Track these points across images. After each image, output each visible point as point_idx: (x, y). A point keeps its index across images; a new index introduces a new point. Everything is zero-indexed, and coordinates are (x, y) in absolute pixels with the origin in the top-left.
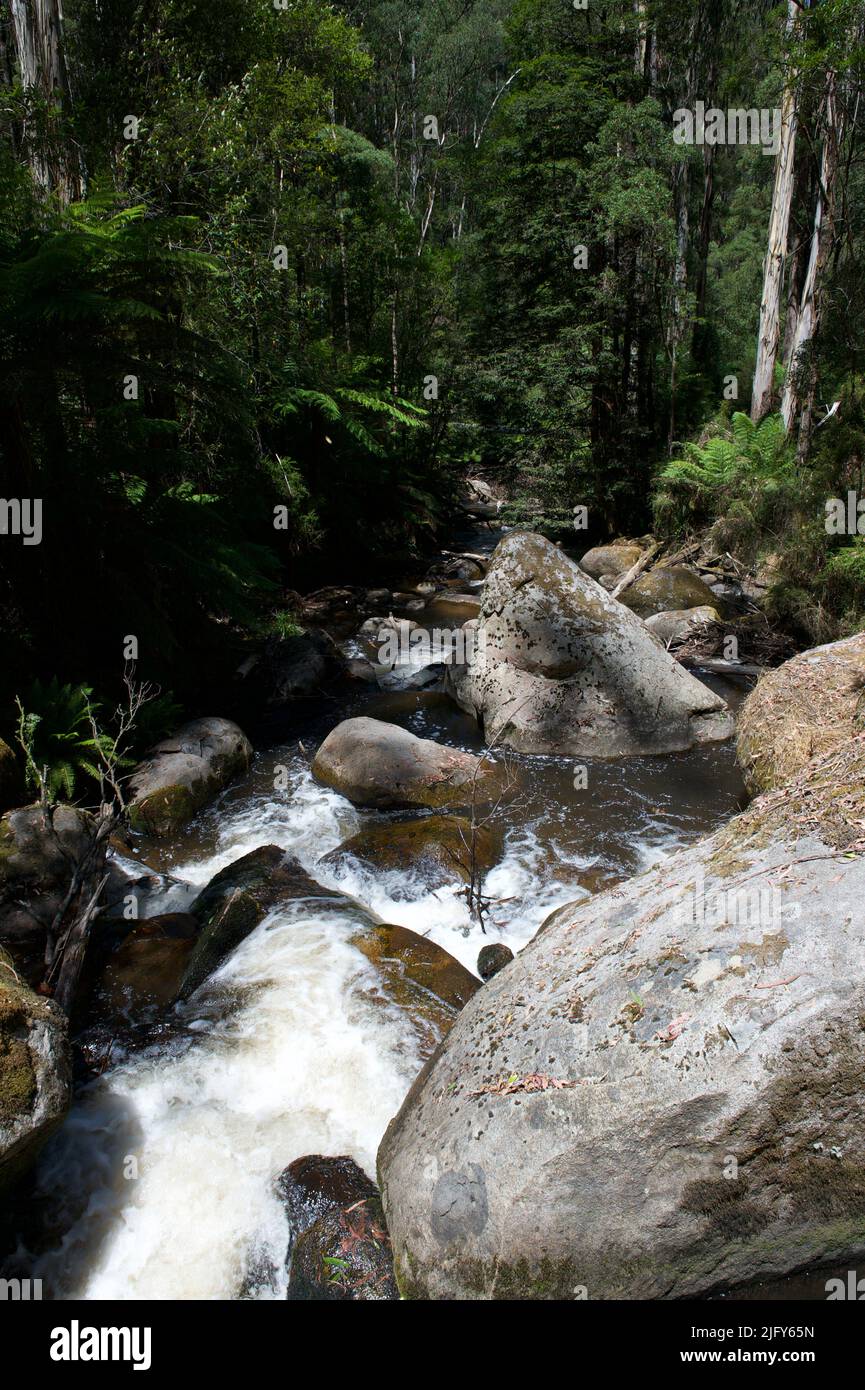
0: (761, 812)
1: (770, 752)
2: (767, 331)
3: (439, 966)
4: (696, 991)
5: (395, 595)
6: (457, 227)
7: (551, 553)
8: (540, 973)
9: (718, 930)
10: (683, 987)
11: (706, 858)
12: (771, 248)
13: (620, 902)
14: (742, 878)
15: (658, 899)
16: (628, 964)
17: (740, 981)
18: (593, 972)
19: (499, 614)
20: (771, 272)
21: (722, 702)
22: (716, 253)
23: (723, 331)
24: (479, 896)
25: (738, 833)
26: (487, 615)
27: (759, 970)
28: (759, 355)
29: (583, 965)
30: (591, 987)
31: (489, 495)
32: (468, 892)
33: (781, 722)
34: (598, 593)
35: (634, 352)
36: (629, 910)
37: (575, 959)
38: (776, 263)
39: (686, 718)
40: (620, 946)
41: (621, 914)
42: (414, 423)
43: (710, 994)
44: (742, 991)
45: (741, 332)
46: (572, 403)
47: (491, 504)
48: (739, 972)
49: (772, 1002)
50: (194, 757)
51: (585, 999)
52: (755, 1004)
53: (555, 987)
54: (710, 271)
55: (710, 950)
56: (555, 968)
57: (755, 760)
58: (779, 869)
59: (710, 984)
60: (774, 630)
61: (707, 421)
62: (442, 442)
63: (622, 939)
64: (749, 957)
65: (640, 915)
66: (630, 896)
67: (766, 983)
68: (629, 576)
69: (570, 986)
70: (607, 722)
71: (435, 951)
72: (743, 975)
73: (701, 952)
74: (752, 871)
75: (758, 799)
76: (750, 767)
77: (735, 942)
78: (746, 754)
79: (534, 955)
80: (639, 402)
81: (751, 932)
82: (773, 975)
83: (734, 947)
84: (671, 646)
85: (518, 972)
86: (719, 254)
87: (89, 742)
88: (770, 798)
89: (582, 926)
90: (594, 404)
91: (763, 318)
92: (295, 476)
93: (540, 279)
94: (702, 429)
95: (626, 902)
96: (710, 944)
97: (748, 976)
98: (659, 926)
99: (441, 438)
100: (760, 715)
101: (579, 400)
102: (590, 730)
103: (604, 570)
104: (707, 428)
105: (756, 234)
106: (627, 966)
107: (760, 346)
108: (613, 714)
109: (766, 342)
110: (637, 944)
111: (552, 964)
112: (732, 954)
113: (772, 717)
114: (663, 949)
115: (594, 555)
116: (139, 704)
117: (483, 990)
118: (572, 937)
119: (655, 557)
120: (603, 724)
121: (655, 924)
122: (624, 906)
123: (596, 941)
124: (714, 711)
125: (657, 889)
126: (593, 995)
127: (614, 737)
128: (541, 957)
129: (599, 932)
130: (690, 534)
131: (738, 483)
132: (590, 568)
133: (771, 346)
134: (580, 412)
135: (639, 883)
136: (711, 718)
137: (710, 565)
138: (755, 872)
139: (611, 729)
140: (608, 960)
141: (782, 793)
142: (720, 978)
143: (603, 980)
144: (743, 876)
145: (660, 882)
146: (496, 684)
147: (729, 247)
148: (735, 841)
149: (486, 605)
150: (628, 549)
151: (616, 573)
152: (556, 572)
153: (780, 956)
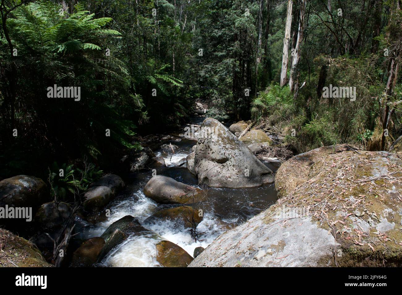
0: (279, 204)
1: (285, 186)
2: (285, 60)
3: (181, 254)
4: (257, 260)
5: (172, 137)
6: (193, 27)
7: (219, 125)
8: (211, 255)
9: (264, 241)
10: (254, 259)
11: (262, 219)
12: (286, 36)
13: (236, 232)
14: (272, 224)
15: (247, 231)
16: (237, 252)
17: (271, 257)
18: (227, 254)
19: (203, 143)
20: (286, 43)
21: (271, 171)
22: (271, 37)
23: (273, 60)
24: (195, 232)
25: (272, 211)
26: (199, 144)
27: (277, 253)
28: (282, 68)
29: (224, 252)
30: (226, 259)
31: (202, 107)
32: (191, 230)
33: (288, 177)
34: (233, 137)
35: (246, 65)
36: (239, 235)
37: (221, 251)
38: (287, 41)
39: (260, 176)
40: (235, 246)
41: (236, 236)
42: (179, 85)
43: (262, 261)
44: (271, 260)
45: (278, 61)
46: (227, 80)
47: (202, 110)
48: (270, 254)
49: (281, 263)
50: (106, 187)
51: (224, 263)
52: (275, 264)
53: (215, 260)
54: (269, 43)
55: (262, 247)
56: (216, 254)
57: (280, 189)
58: (283, 221)
59: (262, 258)
60: (287, 149)
61: (267, 86)
62: (188, 91)
63: (236, 244)
64: (274, 249)
65: (242, 236)
66: (239, 231)
67: (279, 257)
68: (244, 132)
69: (219, 259)
70: (236, 177)
71: (180, 249)
72: (272, 255)
73: (259, 248)
74: (275, 222)
75: (278, 200)
76: (279, 191)
77: (269, 244)
78: (278, 187)
79: (209, 250)
80: (247, 80)
81: (274, 241)
82: (281, 255)
83: (269, 246)
84: (256, 154)
85: (204, 255)
86: (271, 38)
87: (72, 182)
88: (282, 199)
89: (224, 240)
90: (234, 81)
91: (284, 56)
92: (142, 100)
93: (218, 43)
94: (266, 89)
95: (238, 232)
96: (262, 245)
97: (273, 255)
98: (247, 240)
99: (187, 90)
100: (282, 175)
101: (229, 80)
102: (231, 179)
103: (236, 130)
104: (267, 88)
105: (282, 32)
106: (237, 253)
107: (283, 65)
108: (238, 175)
109: (284, 64)
110: (240, 245)
111: (215, 252)
112: (269, 248)
113: (285, 175)
114: (248, 247)
115: (233, 126)
116: (88, 170)
117: (193, 261)
118: (221, 244)
119: (252, 127)
120: (235, 177)
121: (246, 239)
122: (237, 234)
123: (228, 245)
124: (268, 174)
125: (247, 228)
126: (226, 262)
127: (238, 181)
128: (211, 250)
129: (229, 242)
130: (262, 120)
131: (276, 105)
132: (232, 130)
133: (286, 65)
134: (230, 83)
135: (242, 227)
136: (267, 176)
137: (268, 130)
138: (276, 222)
139: (237, 179)
140: (231, 251)
141: (286, 198)
142: (265, 256)
143: (229, 257)
144: (273, 224)
145: (249, 226)
146: (202, 165)
147: (274, 36)
148: (271, 213)
149: (199, 141)
150: (244, 124)
151: (240, 132)
152: (221, 131)
153: (283, 249)
